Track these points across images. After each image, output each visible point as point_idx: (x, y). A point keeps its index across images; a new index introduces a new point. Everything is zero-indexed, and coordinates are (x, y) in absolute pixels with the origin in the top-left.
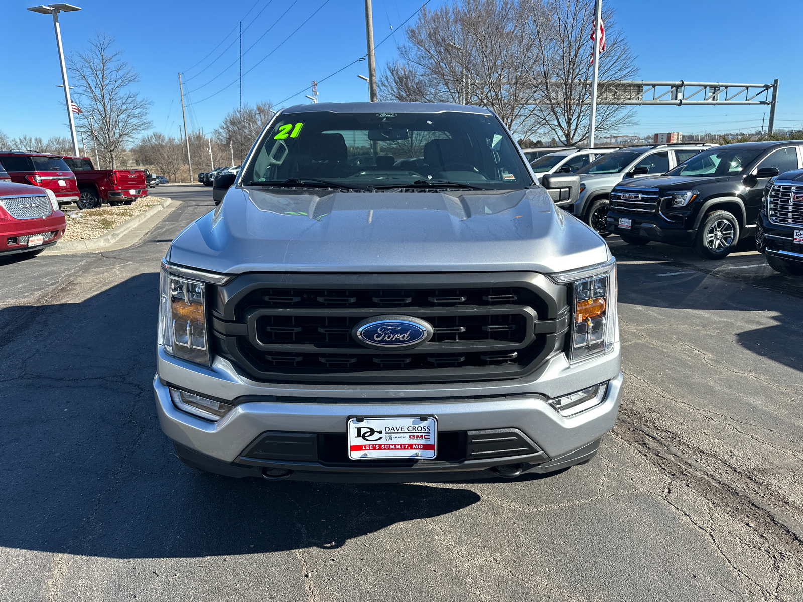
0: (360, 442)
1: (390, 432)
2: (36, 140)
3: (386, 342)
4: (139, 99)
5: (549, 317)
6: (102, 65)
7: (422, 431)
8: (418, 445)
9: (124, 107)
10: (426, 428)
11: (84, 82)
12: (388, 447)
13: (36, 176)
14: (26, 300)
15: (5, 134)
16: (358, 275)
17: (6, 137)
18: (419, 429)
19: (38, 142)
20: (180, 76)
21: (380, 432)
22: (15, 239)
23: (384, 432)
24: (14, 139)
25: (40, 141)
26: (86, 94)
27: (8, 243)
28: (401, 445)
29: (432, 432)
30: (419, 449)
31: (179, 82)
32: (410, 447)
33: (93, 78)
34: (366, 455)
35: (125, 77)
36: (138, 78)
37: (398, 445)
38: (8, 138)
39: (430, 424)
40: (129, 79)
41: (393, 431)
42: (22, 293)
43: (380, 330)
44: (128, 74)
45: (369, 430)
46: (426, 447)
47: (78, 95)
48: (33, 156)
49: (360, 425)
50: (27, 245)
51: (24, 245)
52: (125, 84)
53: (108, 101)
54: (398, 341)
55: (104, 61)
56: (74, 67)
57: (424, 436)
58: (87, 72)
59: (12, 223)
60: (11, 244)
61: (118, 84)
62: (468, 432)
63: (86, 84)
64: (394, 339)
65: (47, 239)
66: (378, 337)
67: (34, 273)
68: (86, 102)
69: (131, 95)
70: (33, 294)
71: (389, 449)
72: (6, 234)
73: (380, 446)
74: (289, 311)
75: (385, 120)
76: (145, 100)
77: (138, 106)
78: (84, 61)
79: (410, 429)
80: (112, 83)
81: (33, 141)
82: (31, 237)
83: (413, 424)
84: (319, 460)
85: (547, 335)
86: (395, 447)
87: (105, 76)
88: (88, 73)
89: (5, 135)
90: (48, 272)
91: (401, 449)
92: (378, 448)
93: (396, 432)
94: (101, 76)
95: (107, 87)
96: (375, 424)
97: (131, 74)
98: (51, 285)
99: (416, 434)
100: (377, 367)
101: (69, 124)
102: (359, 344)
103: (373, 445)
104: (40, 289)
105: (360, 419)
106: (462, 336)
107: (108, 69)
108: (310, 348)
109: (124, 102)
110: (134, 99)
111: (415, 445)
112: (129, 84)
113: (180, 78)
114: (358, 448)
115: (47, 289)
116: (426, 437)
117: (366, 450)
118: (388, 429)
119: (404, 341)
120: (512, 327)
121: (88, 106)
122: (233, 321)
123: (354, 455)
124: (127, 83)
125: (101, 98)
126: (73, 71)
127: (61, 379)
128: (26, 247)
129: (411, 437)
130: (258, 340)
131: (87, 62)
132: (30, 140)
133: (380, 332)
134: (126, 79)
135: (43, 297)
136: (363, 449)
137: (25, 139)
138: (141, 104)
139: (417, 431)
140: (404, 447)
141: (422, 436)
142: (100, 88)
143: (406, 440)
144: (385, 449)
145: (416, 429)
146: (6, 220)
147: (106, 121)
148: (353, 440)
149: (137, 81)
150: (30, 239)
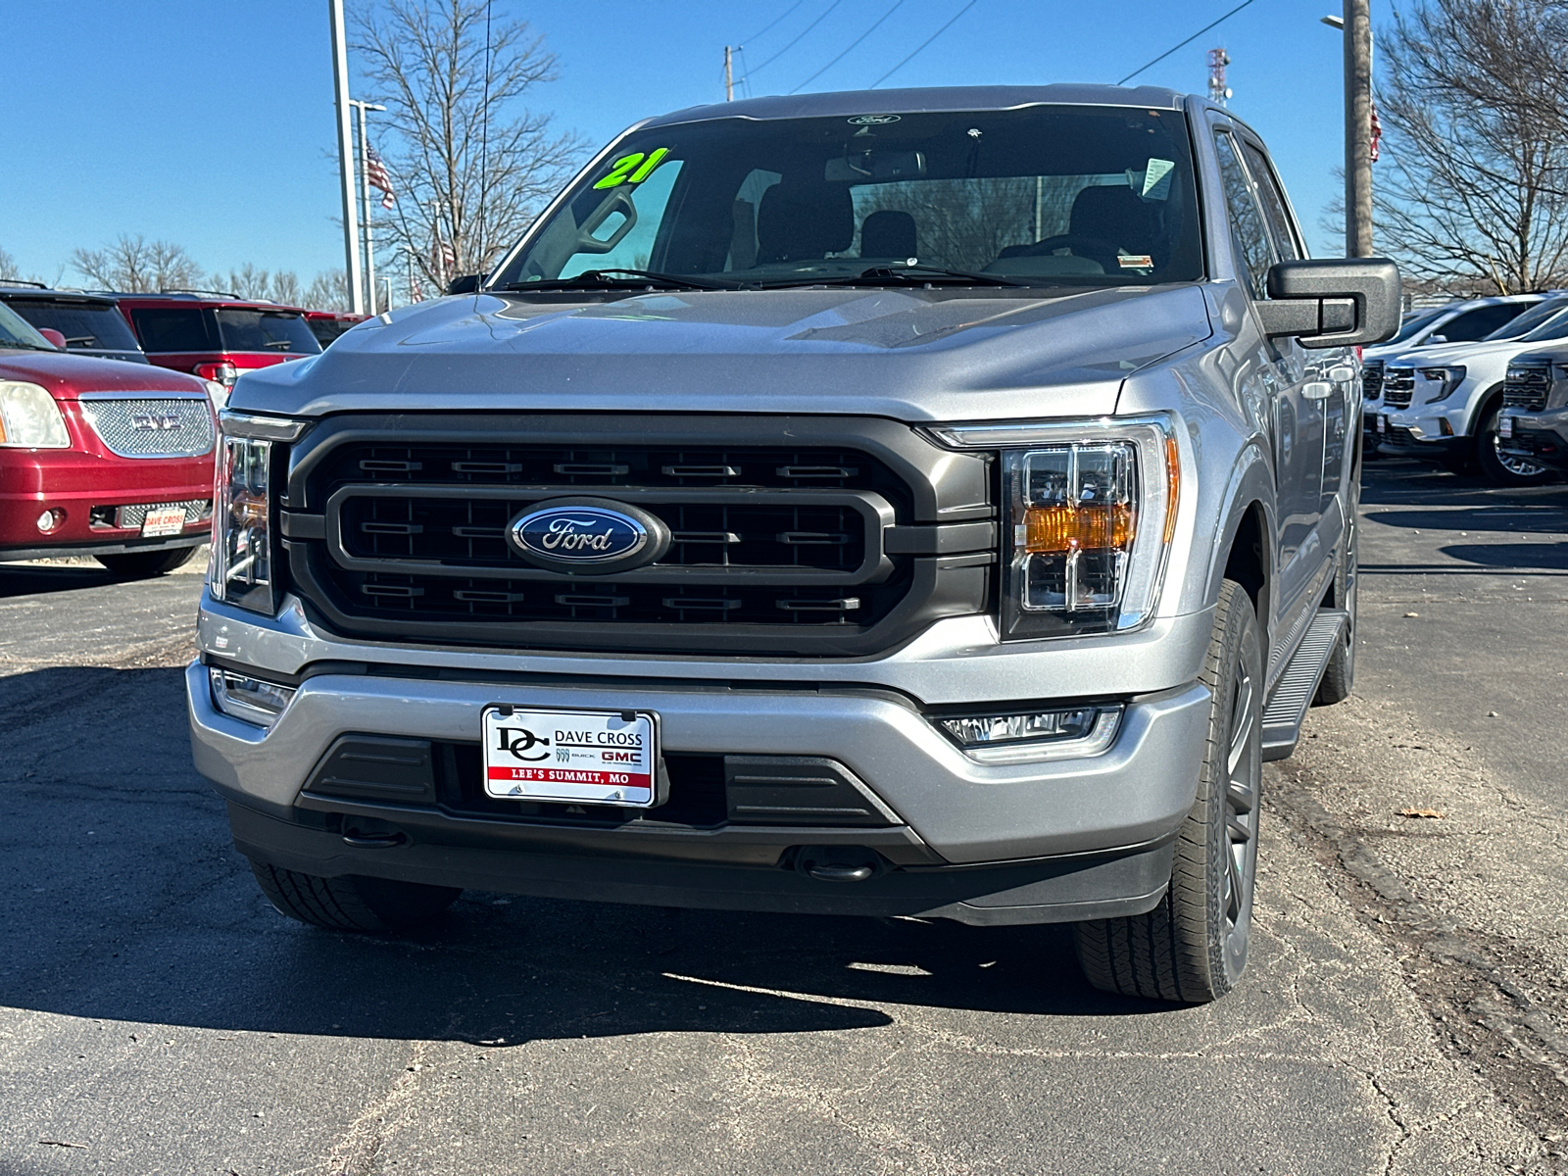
0: (506, 760)
1: (566, 741)
2: (280, 280)
3: (565, 551)
4: (551, 135)
5: (917, 519)
6: (451, 34)
7: (626, 745)
8: (621, 774)
9: (507, 161)
10: (633, 737)
11: (396, 86)
12: (561, 777)
13: (225, 366)
14: (99, 658)
15: (193, 260)
16: (523, 417)
17: (197, 272)
18: (622, 739)
19: (286, 284)
20: (730, 59)
21: (546, 742)
22: (110, 513)
23: (553, 742)
24: (217, 277)
25: (292, 284)
26: (399, 122)
27: (93, 523)
28: (587, 772)
29: (645, 746)
30: (621, 784)
31: (724, 79)
32: (605, 778)
33: (423, 74)
34: (518, 790)
35: (517, 68)
36: (556, 70)
37: (581, 772)
38: (203, 274)
39: (642, 728)
40: (529, 73)
41: (570, 741)
42: (99, 644)
43: (555, 526)
44: (526, 57)
45: (524, 736)
46: (636, 780)
47: (379, 127)
48: (220, 308)
49: (508, 722)
50: (141, 532)
51: (133, 532)
52: (515, 90)
53: (460, 143)
54: (588, 550)
55: (461, 19)
56: (373, 42)
57: (632, 755)
58: (409, 56)
59: (108, 466)
60: (100, 526)
61: (496, 89)
62: (726, 757)
63: (401, 93)
64: (580, 547)
65: (196, 520)
66: (550, 541)
67: (147, 607)
68: (397, 148)
69: (530, 122)
70: (123, 648)
71: (563, 781)
72: (90, 495)
73: (546, 772)
74: (396, 489)
75: (865, 130)
76: (572, 136)
77: (547, 158)
78: (402, 24)
79: (604, 738)
80: (475, 87)
81: (271, 282)
82: (151, 510)
83: (608, 728)
84: (441, 805)
85: (916, 560)
86: (576, 776)
87: (458, 66)
88: (409, 60)
89: (192, 266)
90: (182, 606)
91: (587, 782)
92: (543, 776)
93: (577, 742)
94: (446, 66)
95: (460, 103)
96: (537, 722)
97: (537, 57)
98: (175, 632)
99: (615, 751)
100: (562, 614)
101: (341, 217)
102: (518, 559)
103: (533, 769)
104: (144, 639)
105: (506, 711)
106: (738, 554)
107: (466, 45)
108: (433, 567)
109: (507, 145)
110: (536, 134)
111: (614, 774)
112: (526, 90)
113: (730, 67)
114: (503, 773)
115: (164, 639)
116: (634, 757)
117: (518, 779)
118: (560, 736)
119: (600, 551)
120: (838, 539)
121: (403, 162)
122: (303, 511)
123: (496, 788)
124: (521, 85)
125: (442, 134)
126: (368, 54)
127: (110, 788)
128: (137, 538)
129: (606, 756)
130: (341, 547)
131: (411, 25)
132: (263, 281)
133: (553, 530)
134: (519, 71)
135: (145, 655)
136: (514, 776)
137: (248, 276)
138: (556, 151)
139: (617, 744)
140: (593, 777)
141: (626, 755)
142: (441, 104)
143: (598, 765)
144: (556, 780)
145: (615, 739)
146: (92, 457)
147: (452, 207)
148: (494, 756)
149: (553, 80)
150: (151, 515)
